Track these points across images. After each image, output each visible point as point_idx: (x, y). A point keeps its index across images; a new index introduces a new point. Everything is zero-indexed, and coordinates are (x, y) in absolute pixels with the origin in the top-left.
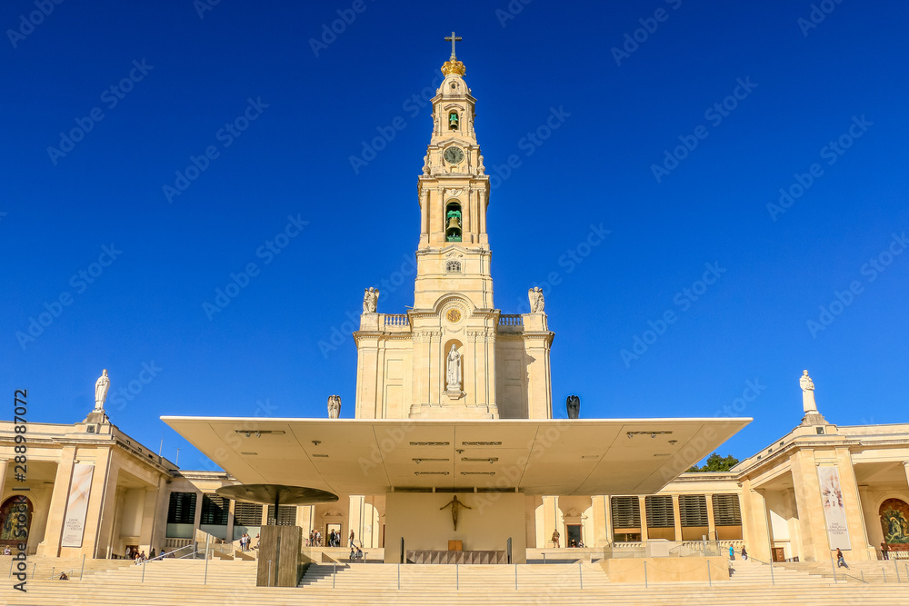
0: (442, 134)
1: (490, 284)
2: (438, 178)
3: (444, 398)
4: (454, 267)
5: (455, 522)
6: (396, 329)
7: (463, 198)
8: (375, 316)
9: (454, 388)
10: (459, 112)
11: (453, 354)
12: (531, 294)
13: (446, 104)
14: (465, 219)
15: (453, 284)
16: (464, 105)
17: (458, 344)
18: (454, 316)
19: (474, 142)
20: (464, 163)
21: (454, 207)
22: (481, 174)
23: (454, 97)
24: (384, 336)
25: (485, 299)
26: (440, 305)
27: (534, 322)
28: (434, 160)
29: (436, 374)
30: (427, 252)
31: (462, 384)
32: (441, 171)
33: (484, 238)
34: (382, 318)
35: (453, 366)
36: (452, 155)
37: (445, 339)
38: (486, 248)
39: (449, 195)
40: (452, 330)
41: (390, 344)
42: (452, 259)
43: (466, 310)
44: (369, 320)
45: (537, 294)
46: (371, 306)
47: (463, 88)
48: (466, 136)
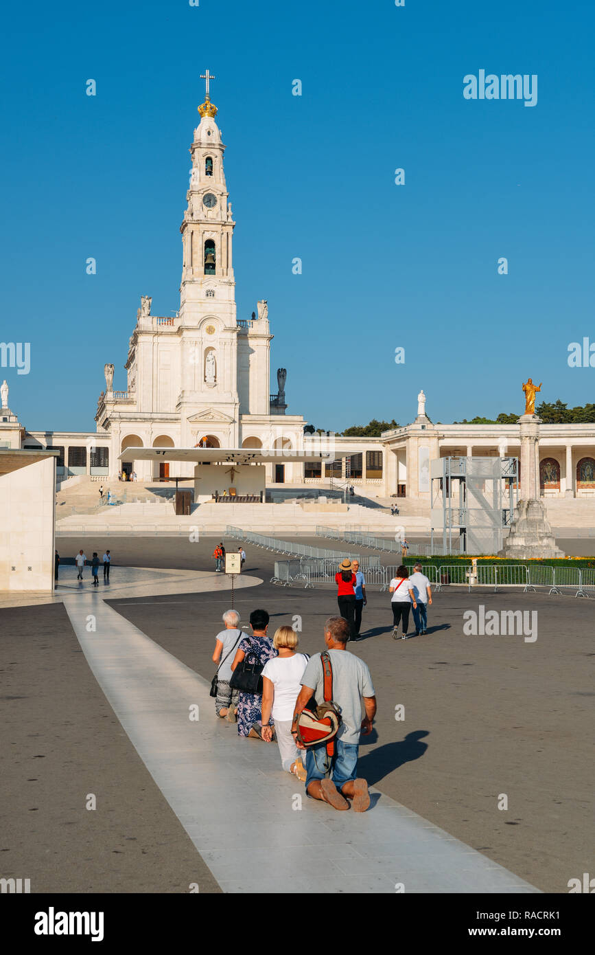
1: (234, 307)
2: (199, 222)
3: (204, 386)
4: (210, 293)
5: (232, 479)
6: (165, 328)
7: (215, 237)
8: (150, 318)
9: (210, 380)
10: (214, 159)
11: (209, 357)
12: (259, 305)
13: (203, 151)
14: (218, 257)
15: (211, 307)
16: (218, 152)
17: (212, 349)
18: (210, 330)
19: (224, 190)
20: (217, 207)
21: (210, 244)
22: (230, 220)
23: (210, 145)
24: (157, 334)
25: (231, 318)
26: (202, 322)
27: (260, 327)
28: (196, 201)
30: (192, 282)
31: (215, 377)
32: (202, 217)
33: (231, 271)
34: (155, 319)
35: (210, 366)
36: (209, 200)
37: (205, 347)
38: (233, 280)
39: (207, 236)
40: (210, 340)
41: (161, 339)
42: (210, 288)
43: (219, 328)
44: (146, 322)
45: (263, 305)
46: (147, 311)
47: (216, 138)
48: (217, 183)
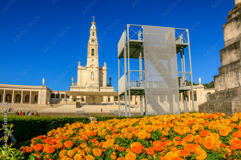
0: (91, 37)
1: (98, 63)
2: (91, 45)
3: (91, 80)
4: (93, 60)
5: (94, 100)
6: (83, 68)
7: (94, 48)
8: (80, 66)
9: (92, 79)
10: (94, 32)
11: (92, 74)
12: (104, 63)
13: (92, 31)
14: (95, 52)
15: (93, 63)
16: (95, 31)
17: (93, 72)
18: (93, 68)
19: (96, 38)
20: (95, 42)
21: (93, 50)
22: (97, 44)
23: (94, 30)
24: (82, 69)
25: (97, 65)
26: (91, 66)
27: (105, 68)
28: (90, 41)
29: (90, 77)
30: (89, 57)
31: (94, 78)
32: (91, 44)
33: (98, 55)
34: (81, 66)
35: (92, 76)
36: (93, 41)
37: (91, 71)
38: (98, 57)
39: (92, 48)
40: (92, 70)
41: (83, 71)
42: (93, 59)
43: (95, 67)
44: (79, 67)
45: (105, 63)
46: (80, 65)
47: (95, 28)
48: (95, 37)
